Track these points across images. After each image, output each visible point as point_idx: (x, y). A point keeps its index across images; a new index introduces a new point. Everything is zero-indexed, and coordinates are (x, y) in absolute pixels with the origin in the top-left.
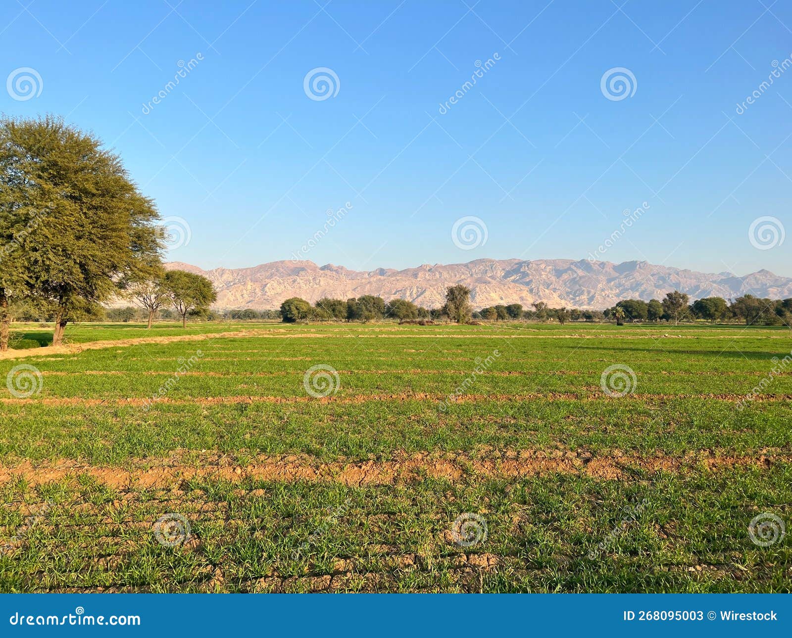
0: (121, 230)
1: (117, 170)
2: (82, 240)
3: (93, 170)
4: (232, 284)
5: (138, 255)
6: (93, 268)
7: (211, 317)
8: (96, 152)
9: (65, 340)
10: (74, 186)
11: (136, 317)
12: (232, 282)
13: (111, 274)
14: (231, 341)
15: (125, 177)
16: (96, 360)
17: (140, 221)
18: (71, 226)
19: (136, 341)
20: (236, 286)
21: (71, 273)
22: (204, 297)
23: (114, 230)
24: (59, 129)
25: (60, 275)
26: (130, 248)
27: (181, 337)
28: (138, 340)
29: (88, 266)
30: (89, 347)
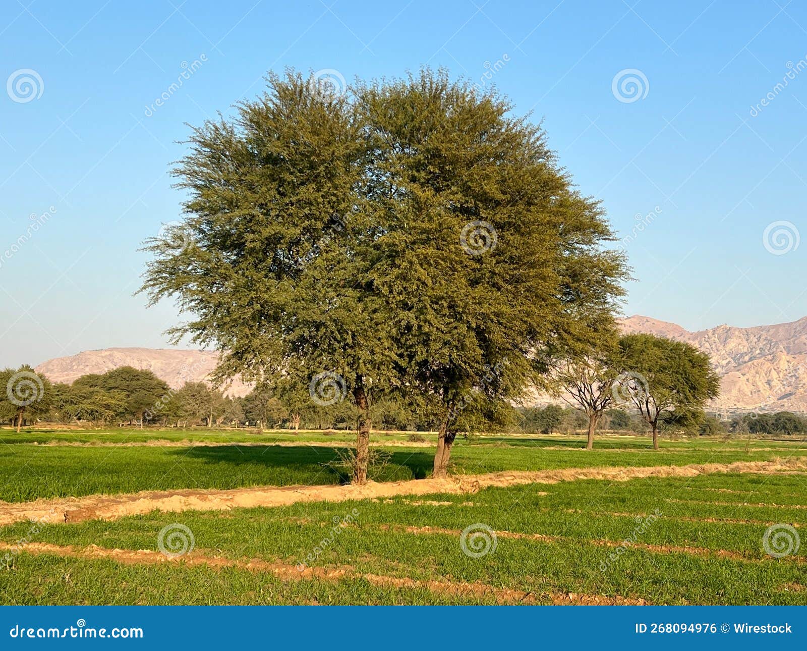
0: (544, 264)
1: (536, 153)
2: (479, 286)
3: (497, 157)
4: (747, 358)
5: (573, 310)
6: (497, 336)
7: (707, 428)
8: (500, 124)
9: (453, 469)
10: (466, 190)
11: (565, 425)
12: (746, 354)
13: (526, 346)
14: (753, 482)
15: (550, 164)
16: (506, 510)
17: (576, 245)
18: (461, 262)
19: (569, 474)
20: (755, 362)
21: (463, 347)
22: (693, 388)
23: (532, 265)
24: (442, 91)
25: (446, 351)
26: (559, 296)
27: (651, 469)
28: (573, 471)
29: (489, 333)
30: (490, 483)
